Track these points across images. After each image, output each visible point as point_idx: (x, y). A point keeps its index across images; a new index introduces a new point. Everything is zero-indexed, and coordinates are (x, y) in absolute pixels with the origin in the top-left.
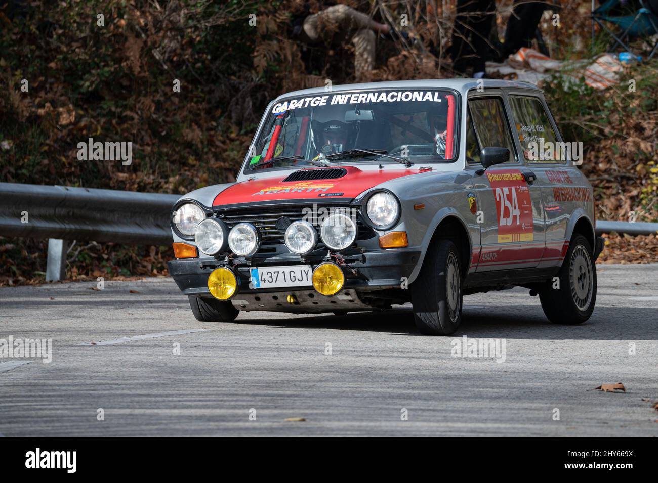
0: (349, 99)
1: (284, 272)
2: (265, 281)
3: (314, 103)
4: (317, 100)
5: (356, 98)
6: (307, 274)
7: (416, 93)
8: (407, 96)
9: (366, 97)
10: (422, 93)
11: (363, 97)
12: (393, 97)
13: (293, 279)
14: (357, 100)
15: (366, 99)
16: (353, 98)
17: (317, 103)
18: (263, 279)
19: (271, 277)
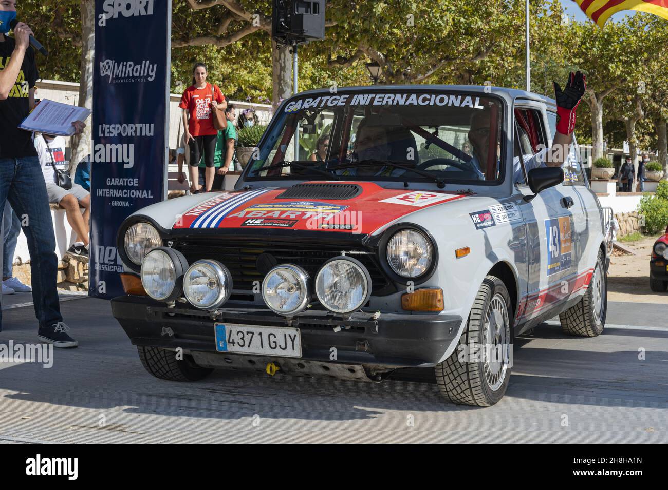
0: (373, 99)
1: (260, 334)
2: (233, 343)
3: (332, 103)
4: (335, 99)
5: (381, 99)
6: (293, 341)
7: (452, 98)
8: (442, 100)
9: (392, 98)
10: (459, 97)
11: (389, 98)
12: (424, 100)
13: (273, 345)
14: (382, 101)
15: (393, 101)
16: (377, 99)
17: (335, 102)
18: (231, 341)
19: (242, 338)
